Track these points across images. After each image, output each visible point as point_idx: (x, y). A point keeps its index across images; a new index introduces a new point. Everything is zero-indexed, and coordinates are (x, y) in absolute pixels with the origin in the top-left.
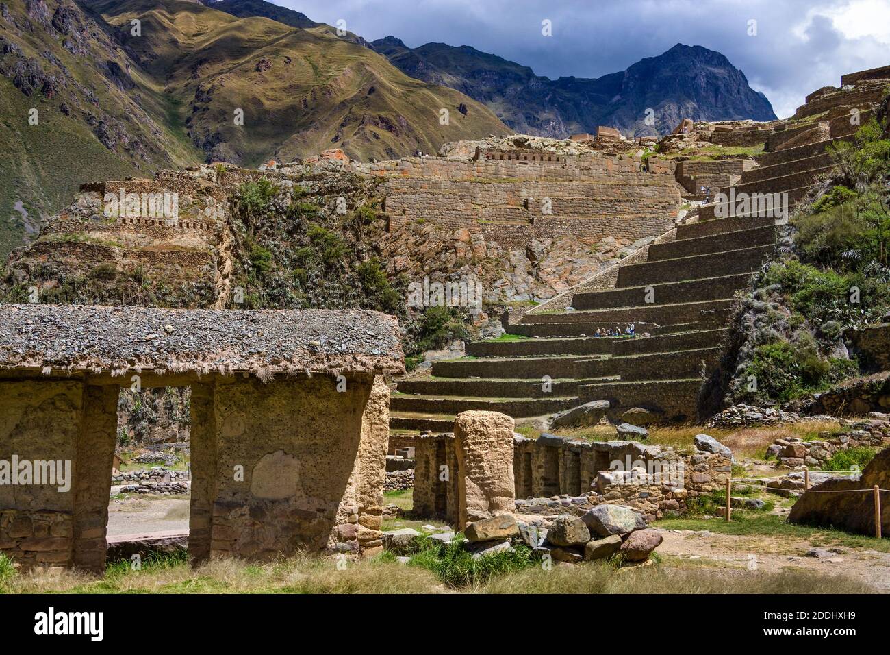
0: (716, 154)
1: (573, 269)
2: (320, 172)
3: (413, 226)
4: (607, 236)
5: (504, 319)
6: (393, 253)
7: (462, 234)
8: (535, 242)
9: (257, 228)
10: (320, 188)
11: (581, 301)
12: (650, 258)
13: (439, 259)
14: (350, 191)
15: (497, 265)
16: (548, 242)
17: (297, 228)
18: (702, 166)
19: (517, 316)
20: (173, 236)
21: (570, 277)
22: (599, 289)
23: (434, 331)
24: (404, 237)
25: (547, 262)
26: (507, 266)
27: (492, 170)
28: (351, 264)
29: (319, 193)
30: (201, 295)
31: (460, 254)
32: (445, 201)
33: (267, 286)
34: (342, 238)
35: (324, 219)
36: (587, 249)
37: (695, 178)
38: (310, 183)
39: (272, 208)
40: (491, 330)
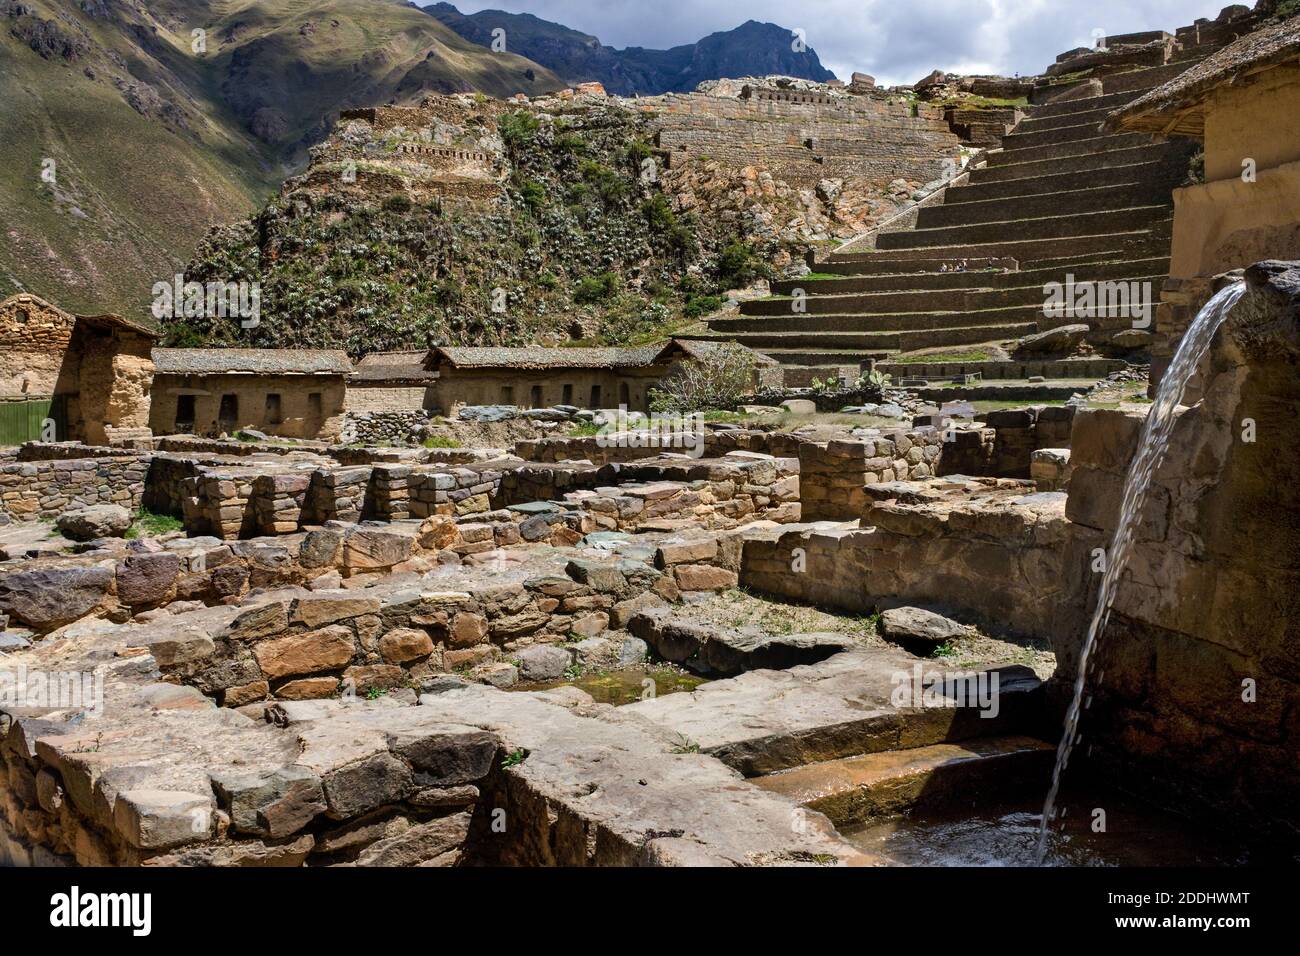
0: (984, 105)
1: (870, 209)
2: (581, 106)
3: (695, 163)
4: (897, 178)
5: (809, 257)
6: (676, 191)
7: (749, 172)
8: (825, 182)
9: (522, 163)
10: (585, 123)
11: (884, 240)
12: (946, 201)
13: (726, 198)
14: (618, 126)
15: (789, 204)
16: (839, 182)
17: (566, 164)
18: (972, 115)
19: (821, 255)
20: (454, 166)
21: (867, 218)
22: (900, 229)
23: (734, 271)
24: (687, 175)
25: (841, 202)
26: (799, 206)
27: (765, 109)
28: (632, 200)
29: (584, 128)
30: (498, 229)
31: (750, 192)
32: (725, 138)
33: (543, 223)
34: (617, 174)
35: (595, 154)
36: (880, 191)
37: (969, 126)
38: (572, 117)
39: (536, 141)
40: (796, 269)
